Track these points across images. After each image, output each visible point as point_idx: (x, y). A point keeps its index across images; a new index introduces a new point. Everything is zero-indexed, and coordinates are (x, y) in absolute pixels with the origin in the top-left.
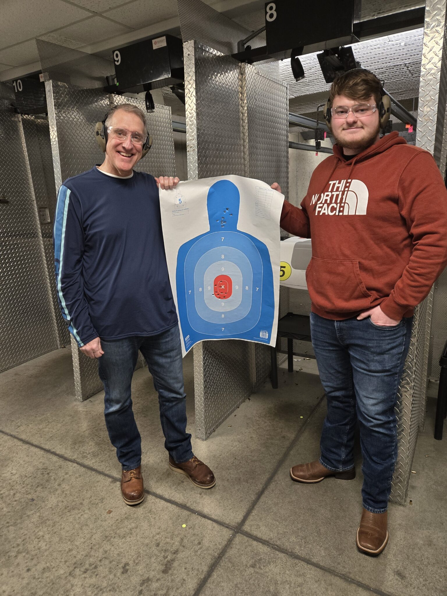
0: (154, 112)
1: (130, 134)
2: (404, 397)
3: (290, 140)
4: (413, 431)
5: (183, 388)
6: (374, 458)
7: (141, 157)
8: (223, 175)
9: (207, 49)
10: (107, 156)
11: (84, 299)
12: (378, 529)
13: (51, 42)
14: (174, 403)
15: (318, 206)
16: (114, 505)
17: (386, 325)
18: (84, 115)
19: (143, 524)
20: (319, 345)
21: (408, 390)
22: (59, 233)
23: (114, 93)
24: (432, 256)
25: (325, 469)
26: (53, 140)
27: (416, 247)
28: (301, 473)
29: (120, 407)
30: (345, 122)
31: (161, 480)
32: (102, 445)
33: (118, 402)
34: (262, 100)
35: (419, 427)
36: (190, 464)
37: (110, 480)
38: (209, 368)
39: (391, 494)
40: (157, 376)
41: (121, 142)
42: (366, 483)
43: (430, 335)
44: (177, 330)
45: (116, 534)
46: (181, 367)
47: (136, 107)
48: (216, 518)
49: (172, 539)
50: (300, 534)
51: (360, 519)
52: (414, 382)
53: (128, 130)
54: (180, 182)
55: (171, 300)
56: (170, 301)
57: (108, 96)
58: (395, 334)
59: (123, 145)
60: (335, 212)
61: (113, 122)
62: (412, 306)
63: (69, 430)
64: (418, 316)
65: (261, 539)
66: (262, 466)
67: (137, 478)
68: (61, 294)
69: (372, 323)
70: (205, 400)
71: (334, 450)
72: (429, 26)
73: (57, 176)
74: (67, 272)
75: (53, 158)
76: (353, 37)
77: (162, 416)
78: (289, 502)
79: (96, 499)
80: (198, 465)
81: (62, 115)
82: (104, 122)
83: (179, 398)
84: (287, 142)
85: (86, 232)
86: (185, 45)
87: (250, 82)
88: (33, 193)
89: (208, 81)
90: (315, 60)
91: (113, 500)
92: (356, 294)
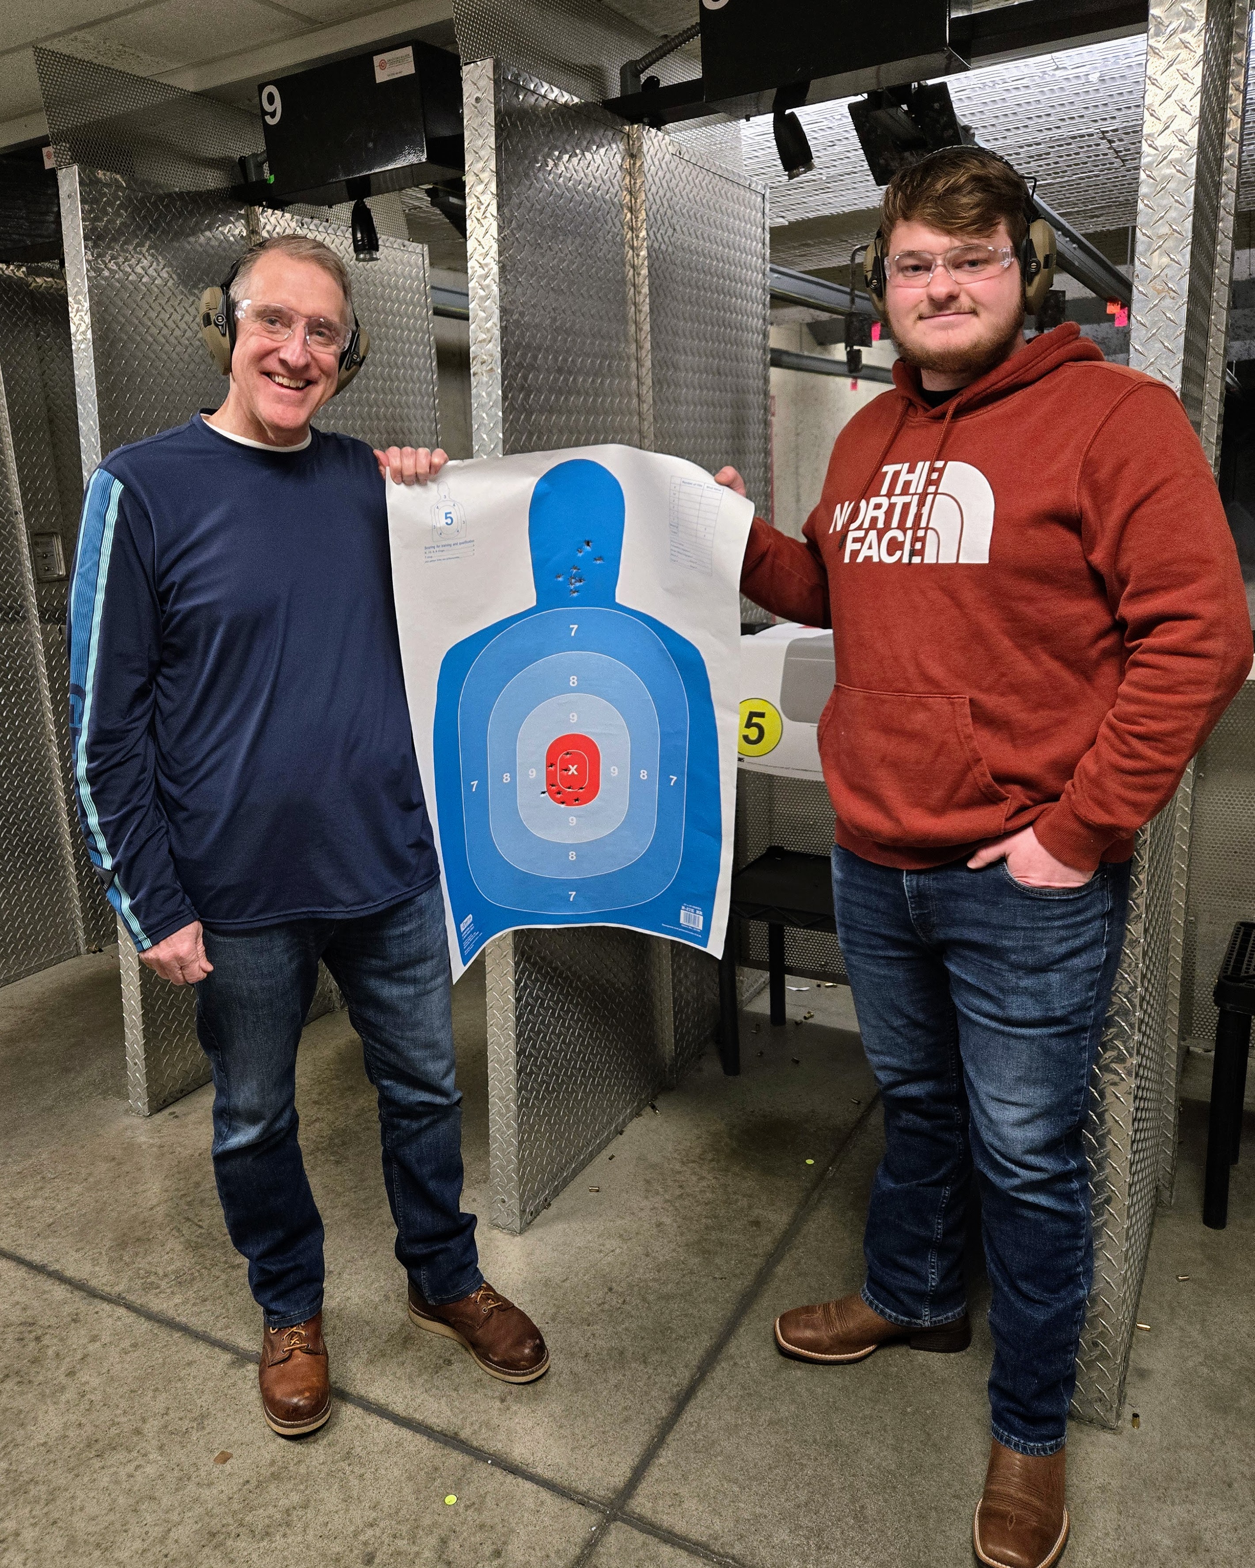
0: (377, 259)
1: (303, 323)
2: (1109, 1099)
3: (773, 343)
4: (1138, 1202)
5: (452, 1076)
6: (1024, 1286)
7: (333, 389)
8: (577, 445)
9: (532, 86)
10: (233, 386)
11: (157, 807)
12: (1037, 1503)
13: (79, 56)
14: (425, 1121)
15: (851, 536)
16: (237, 1435)
17: (1052, 884)
18: (171, 265)
19: (324, 1494)
20: (857, 944)
21: (1123, 1079)
22: (84, 610)
23: (261, 205)
24: (1181, 684)
25: (880, 1320)
26: (79, 338)
27: (1137, 656)
28: (809, 1334)
29: (261, 1135)
30: (925, 298)
31: (384, 1356)
32: (202, 1251)
33: (253, 1118)
34: (692, 231)
35: (1157, 1188)
36: (471, 1308)
37: (227, 1357)
38: (531, 1012)
39: (1076, 1396)
40: (377, 1040)
41: (275, 345)
42: (1000, 1363)
43: (1187, 914)
44: (436, 899)
45: (241, 1525)
46: (447, 1013)
47: (321, 245)
48: (548, 1474)
49: (413, 1540)
50: (805, 1522)
51: (985, 1473)
52: (1138, 1053)
53: (297, 312)
54: (451, 463)
55: (419, 810)
56: (418, 812)
57: (242, 212)
58: (1079, 912)
59: (282, 355)
60: (898, 553)
61: (253, 289)
62: (1126, 830)
63: (105, 1203)
64: (1146, 857)
65: (685, 1539)
66: (690, 1311)
67: (308, 1352)
68: (85, 791)
69: (1011, 879)
70: (519, 1112)
71: (907, 1261)
72: (1163, 29)
73: (88, 441)
74: (108, 726)
75: (78, 389)
76: (950, 57)
77: (387, 1160)
78: (771, 1423)
79: (181, 1419)
80: (495, 1311)
81: (106, 264)
82: (226, 286)
83: (440, 1106)
84: (764, 350)
85: (168, 608)
86: (467, 72)
87: (657, 180)
88: (17, 490)
89: (535, 175)
90: (845, 120)
91: (235, 1419)
92: (964, 792)
